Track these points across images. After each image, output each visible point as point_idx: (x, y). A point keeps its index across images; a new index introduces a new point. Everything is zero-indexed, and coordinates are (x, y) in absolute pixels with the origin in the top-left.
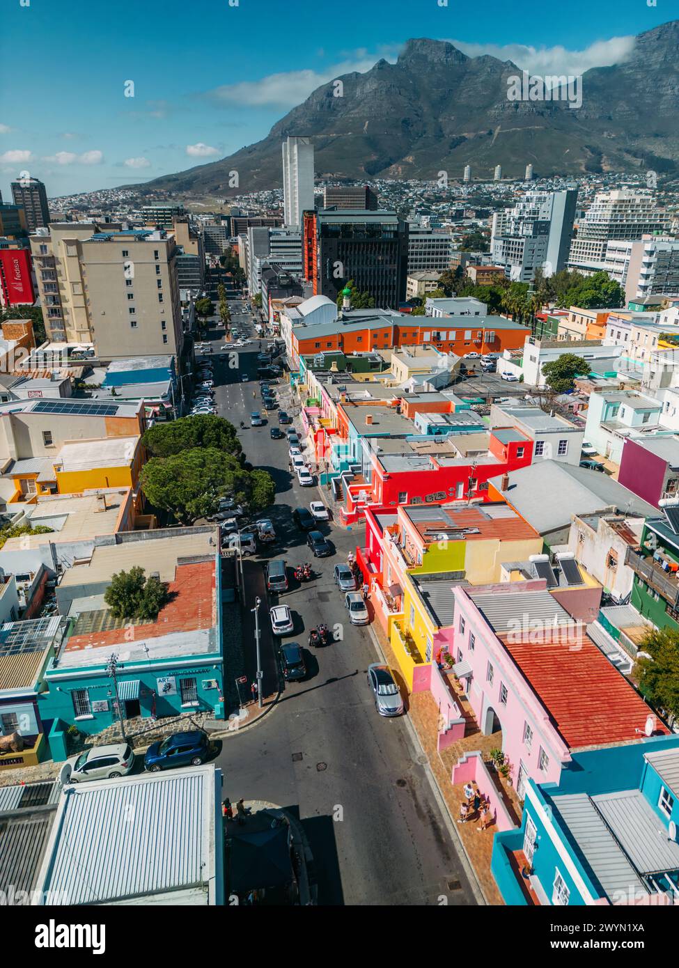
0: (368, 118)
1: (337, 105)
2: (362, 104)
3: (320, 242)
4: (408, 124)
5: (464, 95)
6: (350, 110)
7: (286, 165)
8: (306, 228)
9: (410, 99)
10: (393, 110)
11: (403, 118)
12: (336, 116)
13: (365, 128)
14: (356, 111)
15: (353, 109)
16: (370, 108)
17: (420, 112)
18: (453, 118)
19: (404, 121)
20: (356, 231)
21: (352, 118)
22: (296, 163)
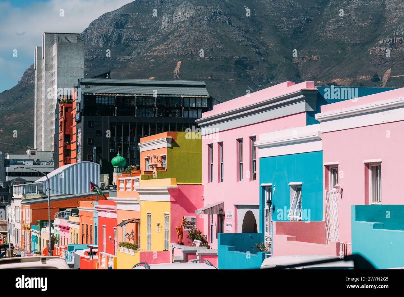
0: (179, 57)
1: (132, 40)
2: (172, 38)
3: (82, 124)
4: (245, 66)
5: (331, 27)
6: (151, 47)
7: (39, 79)
8: (62, 120)
9: (247, 32)
10: (220, 46)
11: (236, 57)
12: (130, 54)
13: (177, 69)
14: (162, 47)
15: (157, 44)
16: (185, 43)
17: (263, 49)
18: (315, 58)
19: (238, 62)
20: (140, 107)
21: (156, 58)
22: (55, 70)
